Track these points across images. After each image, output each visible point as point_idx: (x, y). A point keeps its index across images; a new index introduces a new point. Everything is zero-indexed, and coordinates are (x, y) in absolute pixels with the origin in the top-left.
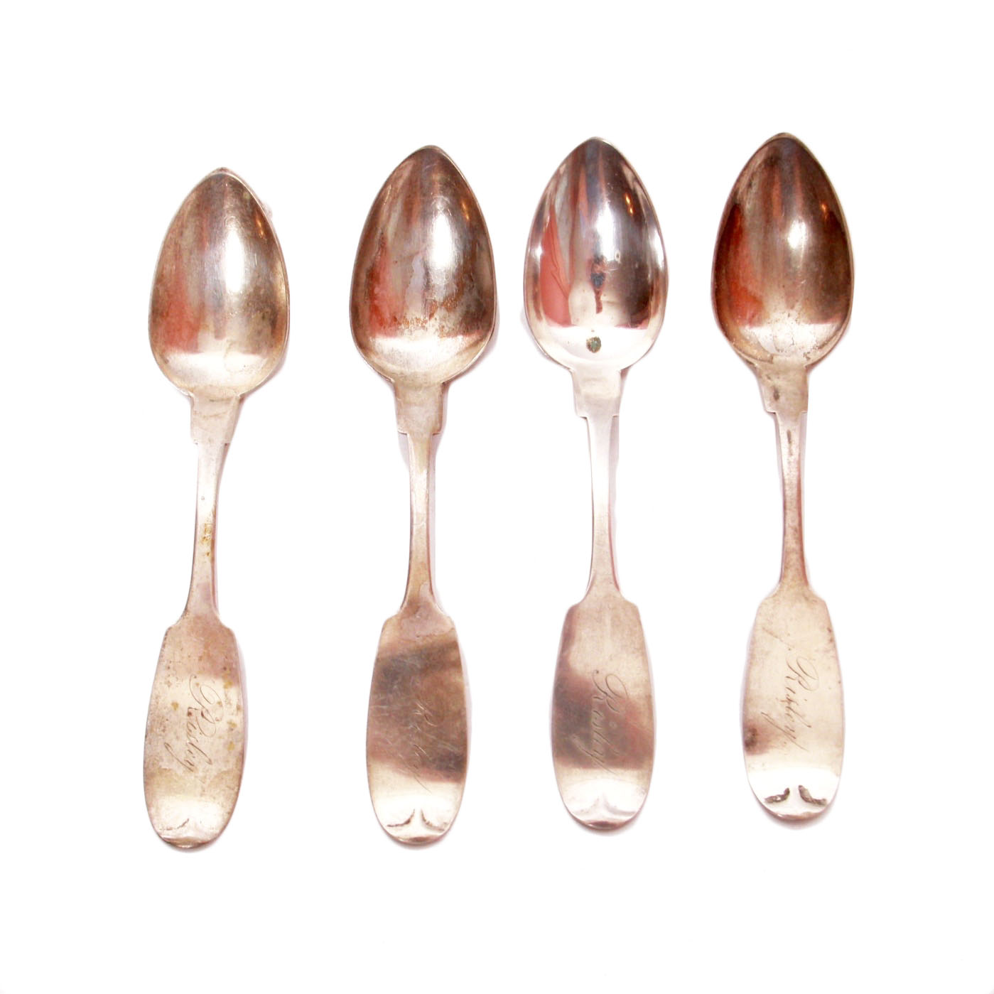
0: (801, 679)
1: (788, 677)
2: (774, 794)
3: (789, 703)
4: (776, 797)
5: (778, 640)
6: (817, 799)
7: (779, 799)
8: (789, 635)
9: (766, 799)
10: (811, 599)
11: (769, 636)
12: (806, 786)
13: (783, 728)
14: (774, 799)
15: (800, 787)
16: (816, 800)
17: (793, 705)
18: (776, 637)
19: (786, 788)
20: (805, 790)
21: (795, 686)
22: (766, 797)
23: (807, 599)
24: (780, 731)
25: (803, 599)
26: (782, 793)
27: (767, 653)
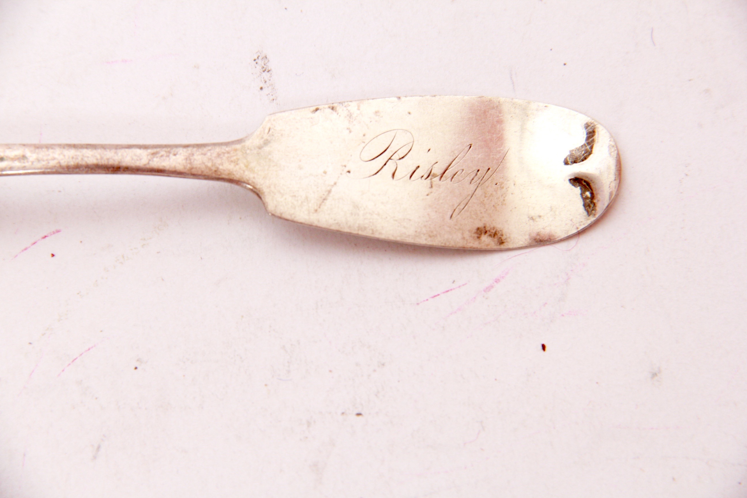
0: (396, 157)
1: (393, 175)
2: (580, 203)
3: (435, 176)
4: (585, 199)
5: (333, 190)
6: (585, 136)
7: (588, 194)
8: (325, 173)
9: (589, 214)
10: (266, 137)
11: (328, 202)
12: (566, 154)
13: (473, 187)
14: (588, 201)
15: (566, 163)
16: (588, 138)
17: (438, 170)
18: (330, 192)
19: (568, 182)
20: (571, 155)
21: (408, 164)
22: (585, 213)
23: (267, 143)
24: (479, 192)
25: (267, 149)
26: (577, 190)
27: (356, 207)
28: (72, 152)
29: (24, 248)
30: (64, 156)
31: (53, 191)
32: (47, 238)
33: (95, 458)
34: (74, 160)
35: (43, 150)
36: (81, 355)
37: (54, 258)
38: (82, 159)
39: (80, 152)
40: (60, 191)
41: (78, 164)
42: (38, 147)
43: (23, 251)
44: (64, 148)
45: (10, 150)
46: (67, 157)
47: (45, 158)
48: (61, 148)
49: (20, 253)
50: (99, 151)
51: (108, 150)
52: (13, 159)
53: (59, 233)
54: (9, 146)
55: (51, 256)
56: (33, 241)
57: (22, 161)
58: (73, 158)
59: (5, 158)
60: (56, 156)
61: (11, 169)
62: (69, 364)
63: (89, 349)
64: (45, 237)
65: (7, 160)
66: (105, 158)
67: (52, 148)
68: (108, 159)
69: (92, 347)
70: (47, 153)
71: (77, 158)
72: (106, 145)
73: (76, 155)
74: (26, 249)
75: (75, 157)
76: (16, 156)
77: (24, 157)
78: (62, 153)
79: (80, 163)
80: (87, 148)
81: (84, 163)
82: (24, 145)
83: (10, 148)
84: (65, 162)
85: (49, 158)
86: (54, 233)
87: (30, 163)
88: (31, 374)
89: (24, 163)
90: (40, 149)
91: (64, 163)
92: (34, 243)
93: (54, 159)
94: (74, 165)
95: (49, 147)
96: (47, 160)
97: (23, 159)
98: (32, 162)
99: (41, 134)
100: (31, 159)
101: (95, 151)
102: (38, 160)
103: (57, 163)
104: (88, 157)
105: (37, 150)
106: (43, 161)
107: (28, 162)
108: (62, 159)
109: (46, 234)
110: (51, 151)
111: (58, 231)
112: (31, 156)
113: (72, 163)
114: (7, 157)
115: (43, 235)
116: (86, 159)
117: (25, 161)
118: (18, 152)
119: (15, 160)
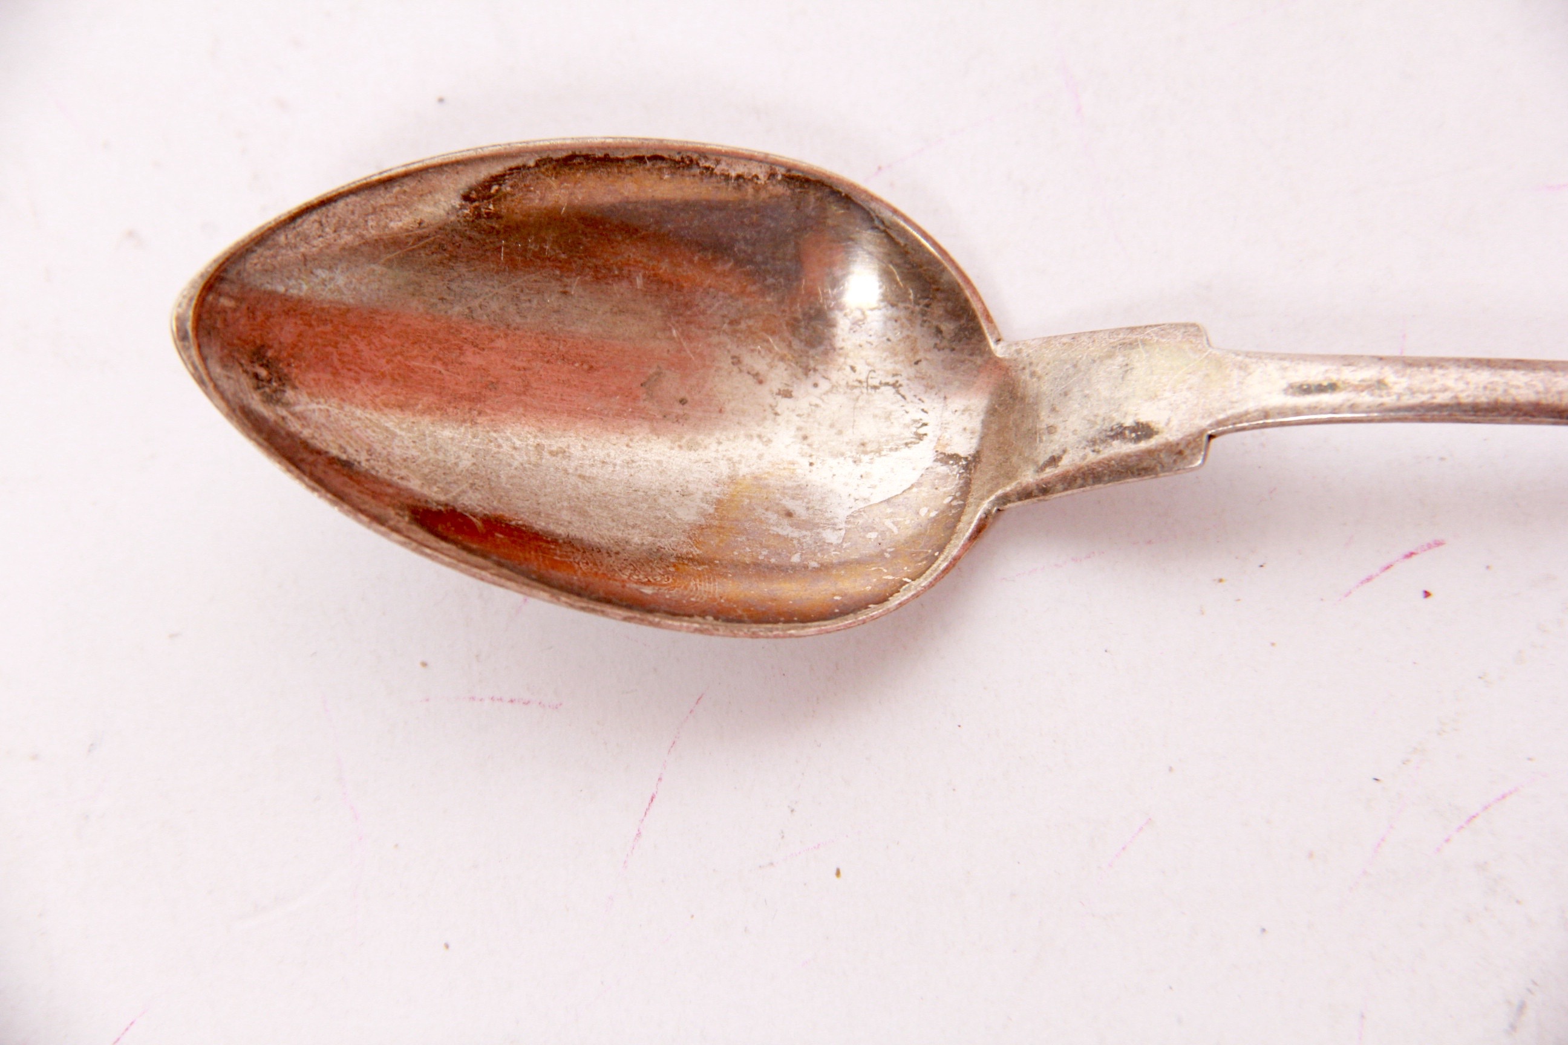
28: (1484, 376)
29: (1363, 576)
30: (1468, 383)
31: (1428, 458)
32: (1414, 557)
33: (1513, 1028)
34: (1488, 392)
35: (1422, 369)
36: (1486, 808)
37: (1429, 599)
38: (1505, 391)
39: (1501, 376)
40: (1442, 459)
41: (1496, 402)
42: (1411, 363)
43: (1362, 583)
44: (1466, 367)
45: (1351, 368)
46: (1472, 386)
47: (1427, 387)
48: (1459, 366)
49: (1358, 586)
50: (1542, 374)
51: (1560, 374)
52: (1358, 388)
53: (1441, 548)
54: (1348, 360)
55: (1422, 594)
56: (1385, 563)
57: (1377, 392)
58: (1485, 388)
59: (1340, 384)
60: (1450, 383)
61: (1352, 408)
62: (1461, 827)
63: (1504, 797)
64: (1411, 554)
65: (1344, 389)
66: (1554, 389)
67: (1441, 367)
68: (1560, 393)
69: (1511, 793)
70: (1431, 376)
71: (1495, 390)
72: (1555, 362)
73: (1492, 383)
74: (1369, 579)
75: (1490, 386)
76: (1363, 380)
77: (1381, 384)
78: (1461, 378)
79: (1502, 399)
80: (1515, 368)
81: (1508, 399)
82: (1381, 359)
83: (1350, 365)
84: (1468, 396)
85: (1435, 386)
86: (1430, 546)
87: (1394, 397)
88: (1379, 845)
89: (1381, 396)
90: (1415, 369)
91: (1466, 398)
92: (1388, 568)
93: (1445, 389)
94: (1488, 404)
95: (1433, 363)
96: (1430, 391)
97: (1379, 389)
98: (1399, 396)
99: (1404, 336)
100: (1397, 389)
101: (1532, 375)
102: (1412, 392)
103: (1452, 398)
104: (1518, 387)
105: (1409, 371)
106: (1423, 393)
107: (1389, 395)
108: (1462, 391)
109: (1413, 550)
110: (1438, 372)
111: (1438, 544)
112: (1395, 383)
113: (1483, 398)
114: (1344, 382)
115: (1407, 551)
116: (1513, 391)
117: (1384, 392)
118: (1370, 373)
119: (1362, 391)
